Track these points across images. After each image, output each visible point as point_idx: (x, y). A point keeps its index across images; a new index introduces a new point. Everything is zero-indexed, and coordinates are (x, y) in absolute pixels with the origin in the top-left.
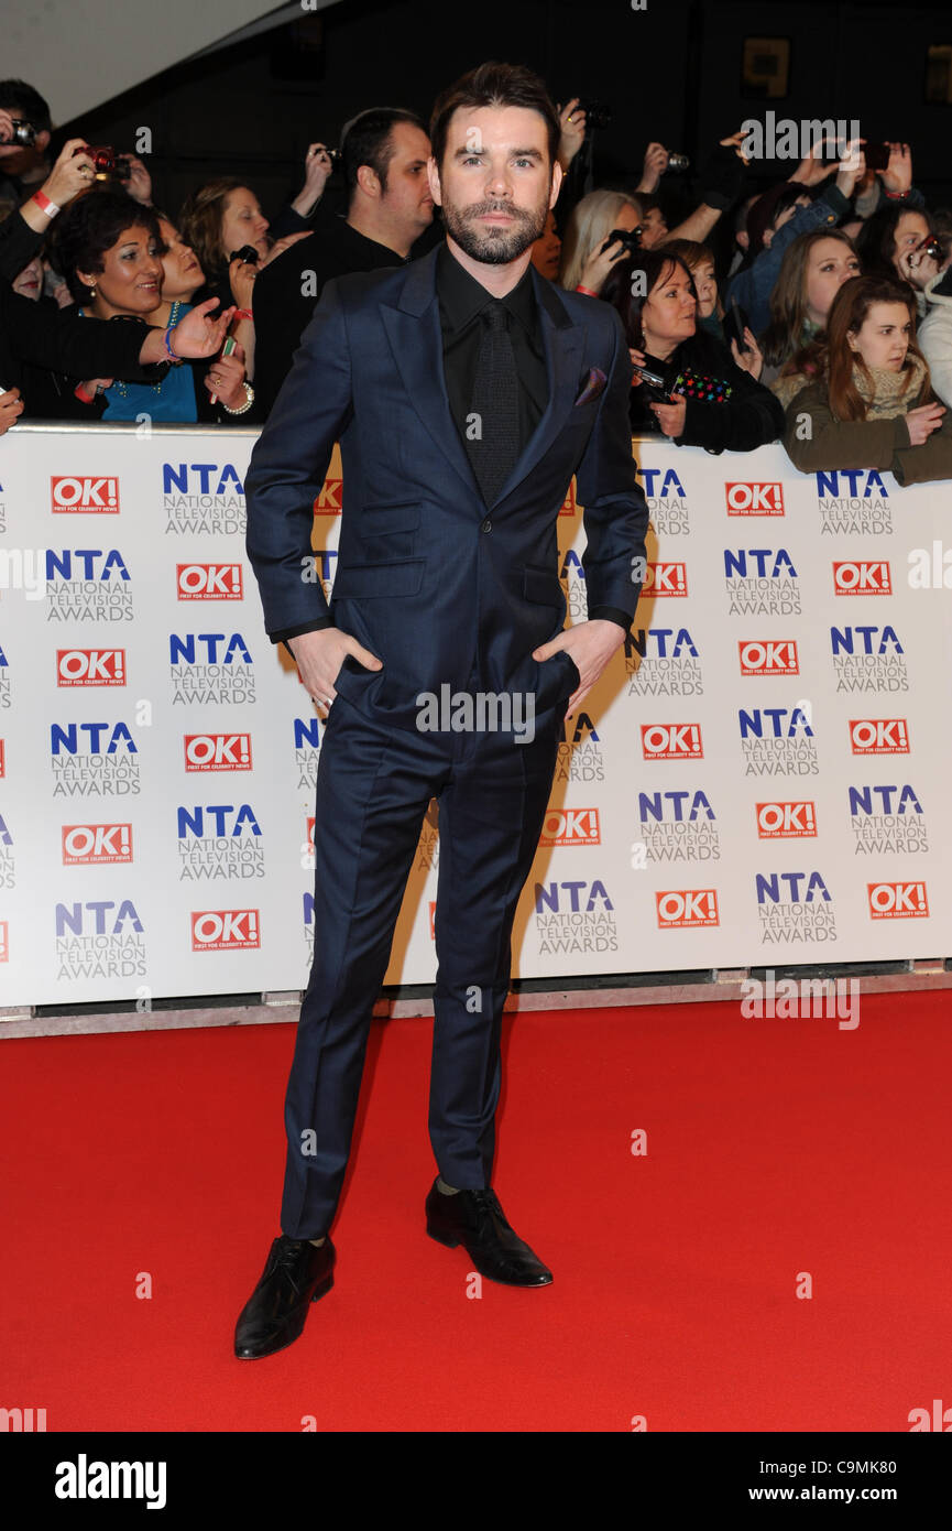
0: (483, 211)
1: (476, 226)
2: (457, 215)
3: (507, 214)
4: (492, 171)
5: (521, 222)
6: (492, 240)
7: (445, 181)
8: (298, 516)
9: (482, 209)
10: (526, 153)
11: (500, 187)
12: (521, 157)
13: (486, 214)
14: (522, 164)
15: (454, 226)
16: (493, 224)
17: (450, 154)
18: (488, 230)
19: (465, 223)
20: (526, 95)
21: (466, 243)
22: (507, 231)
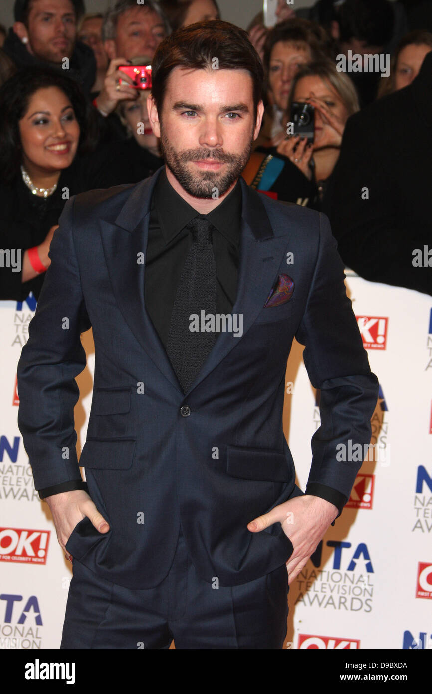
0: (198, 157)
1: (192, 168)
2: (175, 155)
3: (218, 160)
4: (206, 124)
5: (229, 165)
6: (204, 182)
7: (164, 124)
8: (57, 391)
9: (196, 156)
10: (236, 109)
11: (213, 139)
12: (232, 112)
13: (200, 159)
14: (233, 116)
15: (172, 163)
16: (206, 168)
17: (168, 104)
18: (202, 174)
19: (182, 164)
20: (236, 60)
21: (183, 180)
22: (218, 175)
